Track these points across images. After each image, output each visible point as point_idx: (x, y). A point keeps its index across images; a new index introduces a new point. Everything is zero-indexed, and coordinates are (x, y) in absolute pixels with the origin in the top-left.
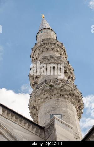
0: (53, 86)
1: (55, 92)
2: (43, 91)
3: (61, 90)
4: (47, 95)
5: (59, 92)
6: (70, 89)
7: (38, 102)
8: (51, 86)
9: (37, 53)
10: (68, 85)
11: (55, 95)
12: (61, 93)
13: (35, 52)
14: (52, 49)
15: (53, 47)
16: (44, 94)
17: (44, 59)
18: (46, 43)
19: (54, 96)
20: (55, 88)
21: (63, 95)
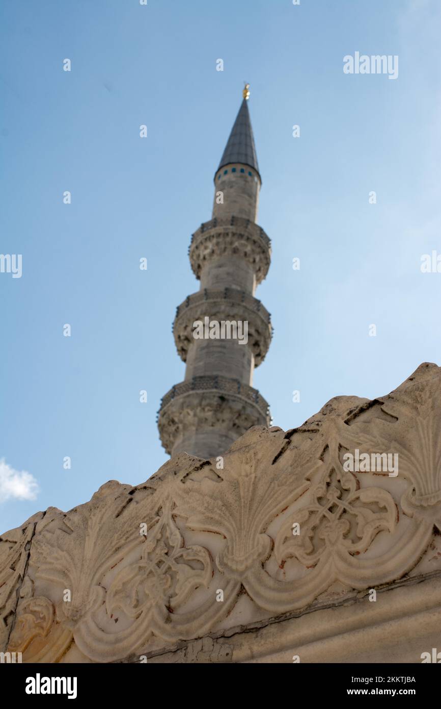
0: (228, 400)
1: (226, 415)
2: (204, 403)
3: (240, 415)
4: (209, 414)
5: (235, 418)
6: (257, 415)
7: (184, 417)
8: (222, 398)
9: (210, 245)
10: (257, 406)
11: (223, 421)
12: (237, 421)
13: (206, 239)
14: (246, 254)
15: (249, 249)
16: (203, 409)
17: (225, 298)
18: (238, 232)
19: (221, 422)
20: (230, 408)
21: (238, 427)
